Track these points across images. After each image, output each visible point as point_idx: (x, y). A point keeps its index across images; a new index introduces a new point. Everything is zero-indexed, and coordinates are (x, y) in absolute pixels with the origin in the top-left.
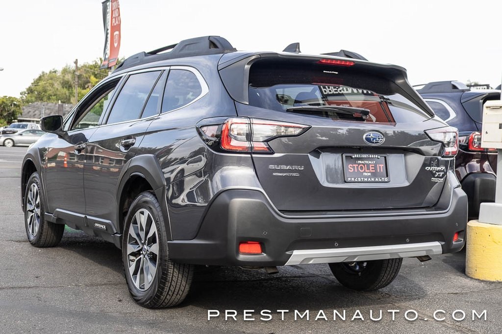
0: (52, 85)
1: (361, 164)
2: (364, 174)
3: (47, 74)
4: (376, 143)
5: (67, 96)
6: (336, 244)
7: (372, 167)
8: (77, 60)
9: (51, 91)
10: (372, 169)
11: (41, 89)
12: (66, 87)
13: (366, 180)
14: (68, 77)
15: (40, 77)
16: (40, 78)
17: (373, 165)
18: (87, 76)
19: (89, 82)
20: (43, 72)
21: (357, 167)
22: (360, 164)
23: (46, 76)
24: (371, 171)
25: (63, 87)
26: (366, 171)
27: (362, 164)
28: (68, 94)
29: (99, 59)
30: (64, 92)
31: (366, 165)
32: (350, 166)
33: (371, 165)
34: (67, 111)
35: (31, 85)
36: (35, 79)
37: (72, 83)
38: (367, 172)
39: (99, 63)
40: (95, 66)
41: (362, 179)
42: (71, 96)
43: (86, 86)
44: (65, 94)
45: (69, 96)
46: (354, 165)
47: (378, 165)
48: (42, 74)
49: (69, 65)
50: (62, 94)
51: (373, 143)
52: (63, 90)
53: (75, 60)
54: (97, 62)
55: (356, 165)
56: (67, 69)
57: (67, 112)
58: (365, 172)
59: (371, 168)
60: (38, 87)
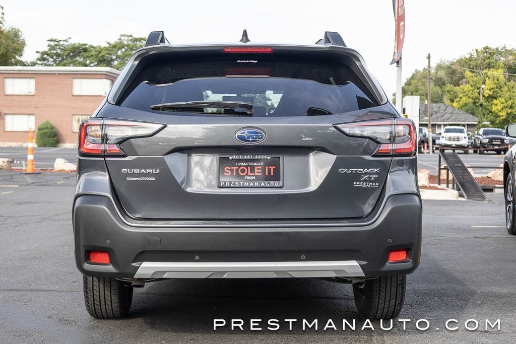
0: (424, 84)
1: (242, 166)
2: (245, 178)
3: (420, 71)
4: (252, 141)
5: (439, 94)
6: (197, 258)
7: (258, 169)
8: (429, 54)
9: (423, 91)
10: (258, 172)
11: (413, 89)
12: (439, 85)
13: (246, 184)
14: (442, 74)
15: (413, 76)
16: (413, 78)
17: (260, 167)
18: (462, 71)
19: (463, 77)
20: (416, 71)
21: (237, 170)
22: (240, 166)
23: (418, 74)
24: (256, 174)
25: (436, 85)
26: (249, 174)
27: (244, 166)
28: (440, 93)
29: (475, 51)
30: (436, 91)
31: (249, 168)
32: (227, 169)
33: (256, 168)
34: (435, 111)
35: (404, 85)
36: (408, 79)
37: (446, 80)
38: (250, 176)
39: (475, 55)
40: (470, 59)
41: (242, 183)
42: (444, 94)
43: (461, 82)
44: (438, 92)
45: (442, 95)
46: (232, 168)
47: (267, 167)
48: (415, 73)
49: (443, 60)
50: (434, 93)
51: (249, 141)
52: (434, 89)
53: (427, 55)
54: (473, 54)
55: (235, 168)
56: (441, 64)
57: (434, 113)
58: (247, 175)
59: (256, 171)
60: (410, 87)
